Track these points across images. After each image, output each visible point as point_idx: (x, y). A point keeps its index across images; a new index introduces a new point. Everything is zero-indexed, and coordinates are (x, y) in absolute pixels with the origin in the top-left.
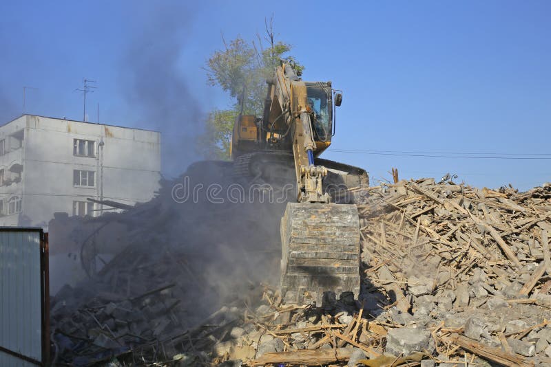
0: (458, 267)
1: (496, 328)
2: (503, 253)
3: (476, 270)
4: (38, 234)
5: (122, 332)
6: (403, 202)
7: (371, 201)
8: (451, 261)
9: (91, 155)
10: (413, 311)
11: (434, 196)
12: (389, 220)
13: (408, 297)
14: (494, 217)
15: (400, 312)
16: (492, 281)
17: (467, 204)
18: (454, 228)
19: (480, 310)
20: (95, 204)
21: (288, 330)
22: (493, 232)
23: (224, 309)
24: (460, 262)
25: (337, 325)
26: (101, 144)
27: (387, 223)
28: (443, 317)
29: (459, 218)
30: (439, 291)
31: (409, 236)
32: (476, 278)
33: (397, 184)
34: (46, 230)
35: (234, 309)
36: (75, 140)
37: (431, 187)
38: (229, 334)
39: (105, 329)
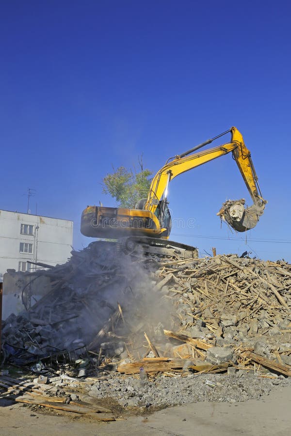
0: (251, 309)
1: (273, 348)
2: (279, 301)
3: (262, 311)
5: (45, 344)
6: (218, 268)
7: (199, 267)
8: (247, 305)
9: (31, 234)
10: (224, 336)
11: (237, 265)
12: (210, 279)
13: (221, 327)
14: (273, 279)
16: (272, 318)
17: (257, 270)
18: (249, 285)
19: (264, 336)
20: (32, 264)
22: (273, 288)
24: (252, 306)
26: (37, 228)
27: (209, 281)
28: (242, 340)
29: (252, 280)
30: (240, 324)
31: (222, 289)
32: (262, 316)
33: (215, 257)
36: (22, 225)
37: (236, 259)
39: (35, 342)
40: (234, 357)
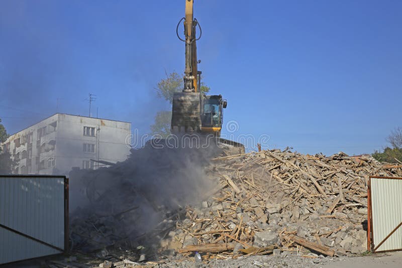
0: (294, 198)
1: (314, 231)
2: (318, 190)
3: (303, 199)
4: (63, 179)
5: (108, 234)
6: (263, 162)
7: (246, 161)
8: (290, 194)
9: (93, 135)
10: (269, 222)
11: (281, 159)
12: (256, 172)
13: (267, 214)
14: (312, 170)
15: (262, 223)
16: (312, 206)
17: (298, 163)
18: (291, 176)
19: (305, 221)
20: (95, 162)
21: (200, 233)
22: (312, 179)
23: (165, 221)
24: (294, 195)
25: (227, 230)
26: (99, 129)
27: (255, 173)
28: (285, 225)
29: (294, 171)
30: (283, 211)
31: (267, 181)
32: (303, 204)
33: (260, 152)
34: (67, 177)
35: (171, 221)
36: (85, 127)
37: (279, 154)
38: (168, 234)
39: (99, 232)
40: (279, 240)
